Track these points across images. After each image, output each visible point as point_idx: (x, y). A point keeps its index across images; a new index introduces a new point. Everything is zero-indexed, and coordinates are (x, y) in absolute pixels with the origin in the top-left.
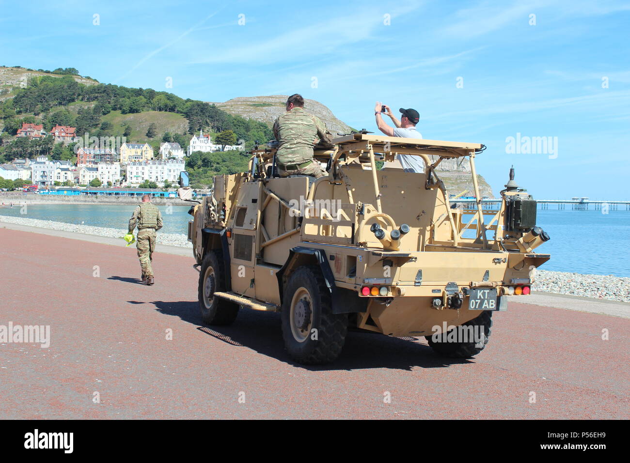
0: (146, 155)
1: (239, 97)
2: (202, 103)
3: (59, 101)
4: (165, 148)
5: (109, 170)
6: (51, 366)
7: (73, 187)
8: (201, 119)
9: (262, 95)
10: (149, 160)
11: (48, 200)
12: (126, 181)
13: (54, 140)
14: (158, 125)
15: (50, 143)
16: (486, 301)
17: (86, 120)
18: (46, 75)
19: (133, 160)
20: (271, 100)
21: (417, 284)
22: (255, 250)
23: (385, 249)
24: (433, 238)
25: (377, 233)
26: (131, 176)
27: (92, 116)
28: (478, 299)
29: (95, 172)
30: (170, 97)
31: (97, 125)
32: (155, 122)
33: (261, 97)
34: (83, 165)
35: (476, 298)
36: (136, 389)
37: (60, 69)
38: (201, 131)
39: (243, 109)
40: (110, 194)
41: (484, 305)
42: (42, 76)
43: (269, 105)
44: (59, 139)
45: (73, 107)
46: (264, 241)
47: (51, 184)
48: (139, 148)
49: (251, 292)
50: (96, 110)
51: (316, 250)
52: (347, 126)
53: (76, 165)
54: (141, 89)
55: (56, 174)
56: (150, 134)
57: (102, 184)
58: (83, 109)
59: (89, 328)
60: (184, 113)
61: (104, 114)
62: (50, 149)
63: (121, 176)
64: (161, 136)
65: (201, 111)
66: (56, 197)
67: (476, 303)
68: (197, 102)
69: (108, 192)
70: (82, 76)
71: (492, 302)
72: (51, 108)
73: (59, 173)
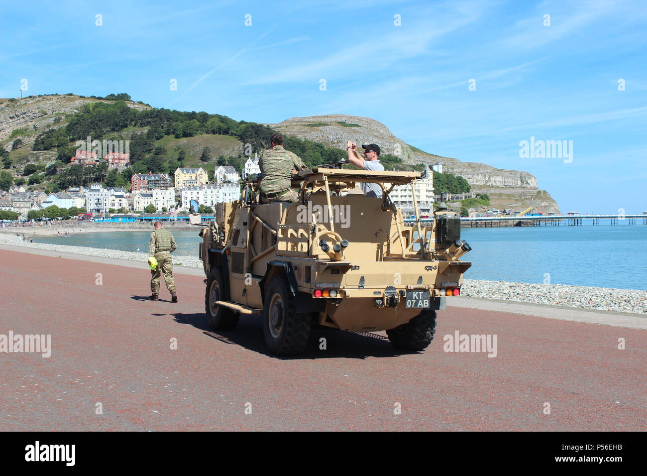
0: (201, 180)
1: (294, 117)
2: (256, 124)
3: (112, 127)
4: (220, 171)
5: (163, 195)
6: (107, 397)
7: (128, 214)
8: (256, 141)
9: (318, 115)
10: (204, 185)
11: (103, 228)
12: (181, 206)
13: (108, 166)
14: (212, 148)
15: (104, 170)
16: (420, 301)
17: (139, 146)
18: (98, 101)
19: (188, 185)
20: (326, 120)
21: (361, 287)
22: (246, 265)
23: (332, 260)
24: (389, 251)
25: (323, 247)
26: (186, 201)
27: (145, 142)
28: (413, 300)
29: (149, 198)
30: (223, 120)
31: (150, 150)
32: (210, 146)
33: (316, 117)
34: (138, 192)
35: (411, 298)
36: (193, 420)
37: (112, 95)
38: (256, 153)
39: (298, 129)
40: (165, 220)
41: (419, 304)
42: (94, 102)
43: (325, 125)
44: (113, 166)
45: (126, 133)
46: (253, 257)
47: (106, 212)
48: (193, 172)
49: (243, 300)
50: (150, 135)
51: (285, 262)
52: (405, 144)
53: (130, 192)
54: (194, 113)
55: (110, 201)
56: (204, 158)
57: (157, 211)
58: (136, 134)
59: (145, 357)
60: (238, 135)
61: (158, 139)
62: (104, 176)
63: (176, 202)
64: (215, 159)
65: (256, 133)
66: (111, 225)
67: (412, 303)
68: (251, 123)
69: (163, 218)
70: (135, 101)
71: (426, 302)
72: (104, 134)
73: (114, 200)
